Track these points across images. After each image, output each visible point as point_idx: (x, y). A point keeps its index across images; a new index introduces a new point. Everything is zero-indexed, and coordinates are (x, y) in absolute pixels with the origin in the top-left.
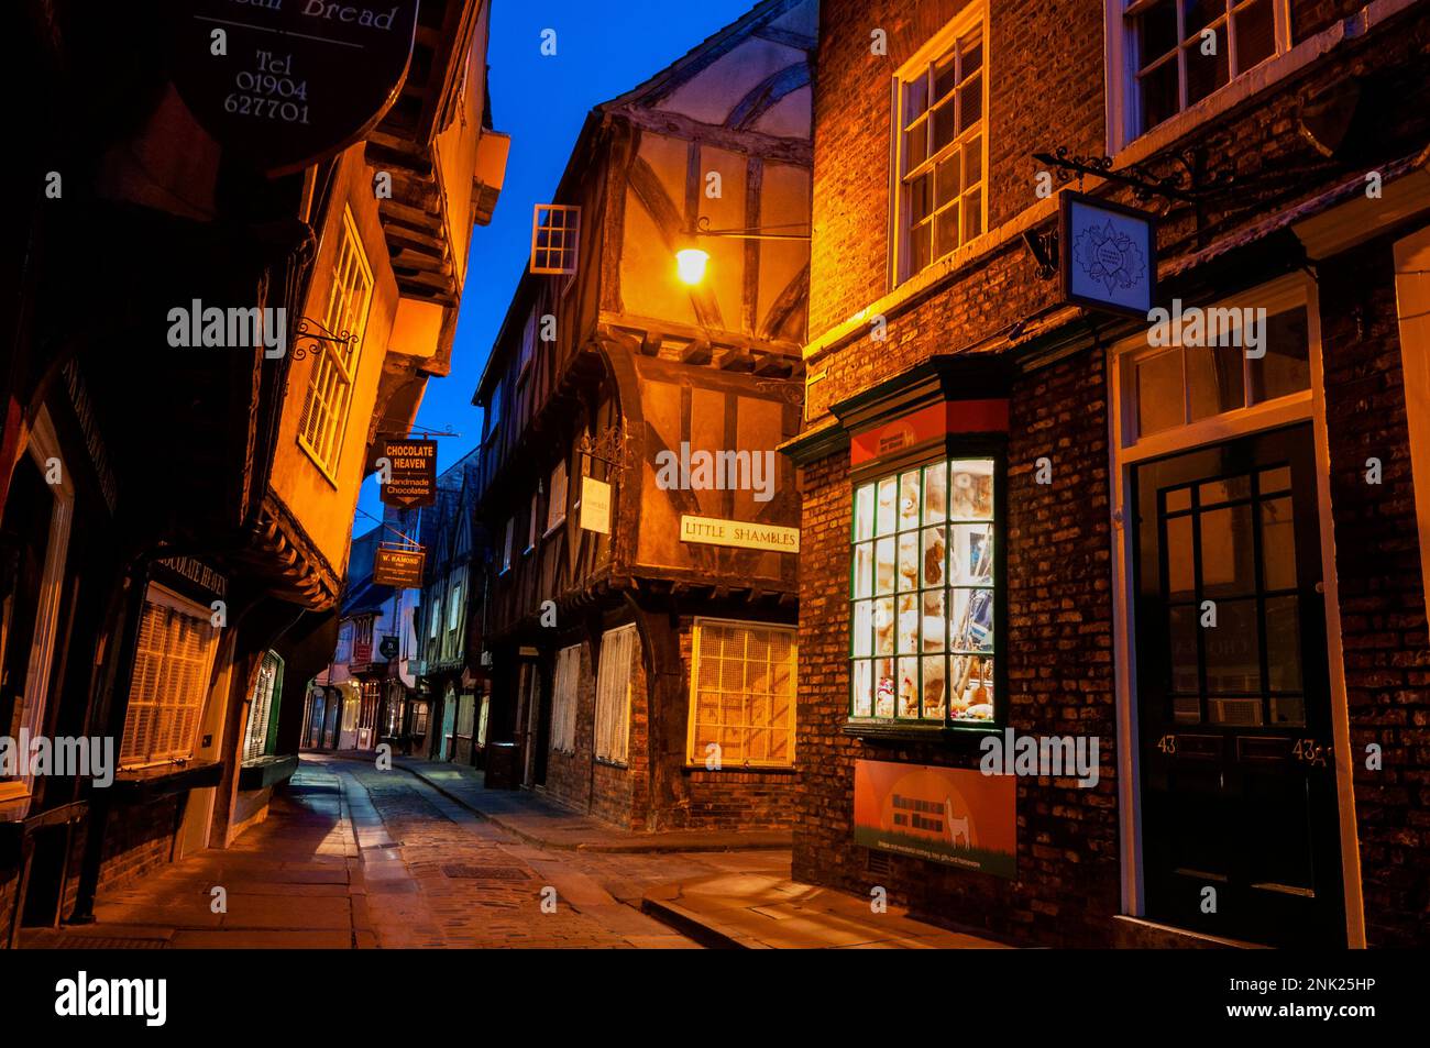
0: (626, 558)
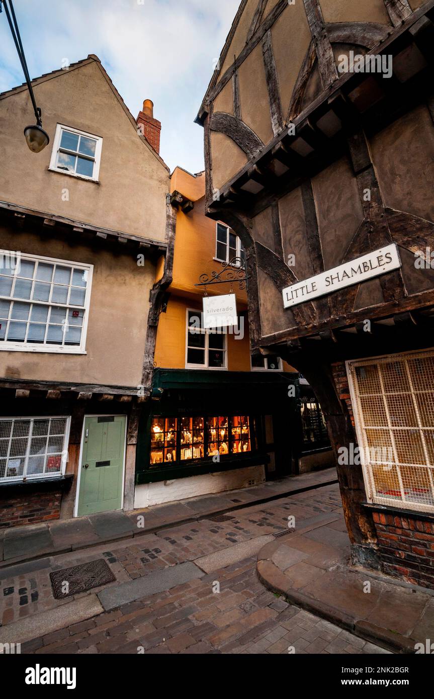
0: (256, 336)
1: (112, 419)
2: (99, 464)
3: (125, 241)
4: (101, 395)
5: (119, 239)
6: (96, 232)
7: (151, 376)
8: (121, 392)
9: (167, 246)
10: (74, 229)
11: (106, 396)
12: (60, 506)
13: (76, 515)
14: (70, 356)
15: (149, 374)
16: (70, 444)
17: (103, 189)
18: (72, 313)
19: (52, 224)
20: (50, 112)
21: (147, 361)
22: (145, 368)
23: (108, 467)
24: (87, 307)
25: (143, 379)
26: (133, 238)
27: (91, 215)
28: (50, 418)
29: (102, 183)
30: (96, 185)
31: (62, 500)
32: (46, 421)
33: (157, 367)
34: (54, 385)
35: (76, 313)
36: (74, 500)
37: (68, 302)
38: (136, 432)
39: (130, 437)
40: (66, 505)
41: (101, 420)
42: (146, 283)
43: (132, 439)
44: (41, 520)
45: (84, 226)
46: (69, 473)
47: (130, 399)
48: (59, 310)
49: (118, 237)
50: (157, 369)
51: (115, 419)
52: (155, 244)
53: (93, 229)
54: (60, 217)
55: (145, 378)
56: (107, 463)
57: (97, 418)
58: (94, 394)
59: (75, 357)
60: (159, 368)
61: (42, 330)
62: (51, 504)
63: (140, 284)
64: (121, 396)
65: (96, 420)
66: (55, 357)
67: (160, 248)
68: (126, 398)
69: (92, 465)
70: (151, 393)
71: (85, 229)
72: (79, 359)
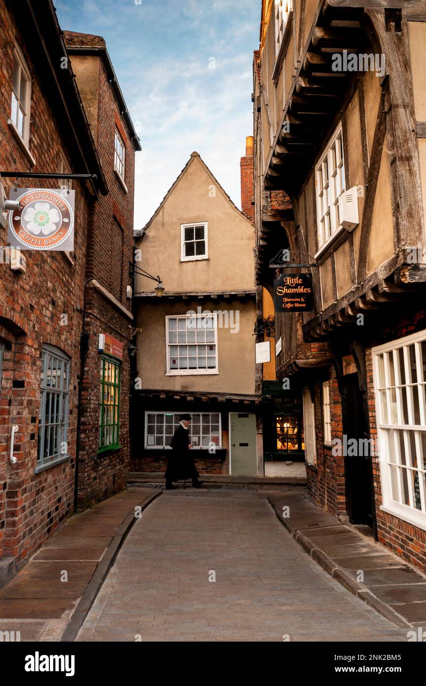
1: (246, 416)
2: (241, 445)
3: (228, 296)
4: (231, 400)
5: (225, 296)
6: (211, 295)
7: (261, 387)
8: (242, 398)
9: (256, 292)
10: (199, 297)
11: (234, 401)
12: (221, 467)
13: (230, 473)
14: (211, 376)
15: (259, 385)
16: (222, 430)
17: (212, 262)
18: (209, 348)
19: (187, 298)
20: (175, 218)
21: (258, 376)
22: (256, 381)
23: (246, 447)
24: (216, 343)
25: (256, 389)
26: (233, 293)
27: (206, 284)
28: (210, 413)
29: (211, 259)
30: (207, 261)
31: (222, 463)
32: (208, 415)
33: (266, 379)
34: (204, 394)
35: (212, 347)
36: (228, 464)
37: (205, 341)
38: (262, 425)
39: (258, 429)
40: (224, 467)
41: (240, 416)
42: (252, 318)
43: (260, 430)
44: (211, 472)
45: (204, 294)
46: (224, 448)
47: (249, 402)
48: (201, 347)
49: (223, 295)
50: (266, 381)
51: (249, 416)
52: (247, 293)
53: (209, 294)
54: (190, 292)
55: (257, 388)
56: (246, 445)
57: (237, 415)
58: (226, 399)
59: (213, 376)
60: (267, 380)
61: (195, 361)
62: (216, 465)
63: (247, 320)
64: (243, 400)
65: (237, 416)
66: (203, 377)
67: (251, 295)
68: (246, 402)
69: (238, 445)
70: (262, 399)
71: (204, 296)
72: (216, 377)
